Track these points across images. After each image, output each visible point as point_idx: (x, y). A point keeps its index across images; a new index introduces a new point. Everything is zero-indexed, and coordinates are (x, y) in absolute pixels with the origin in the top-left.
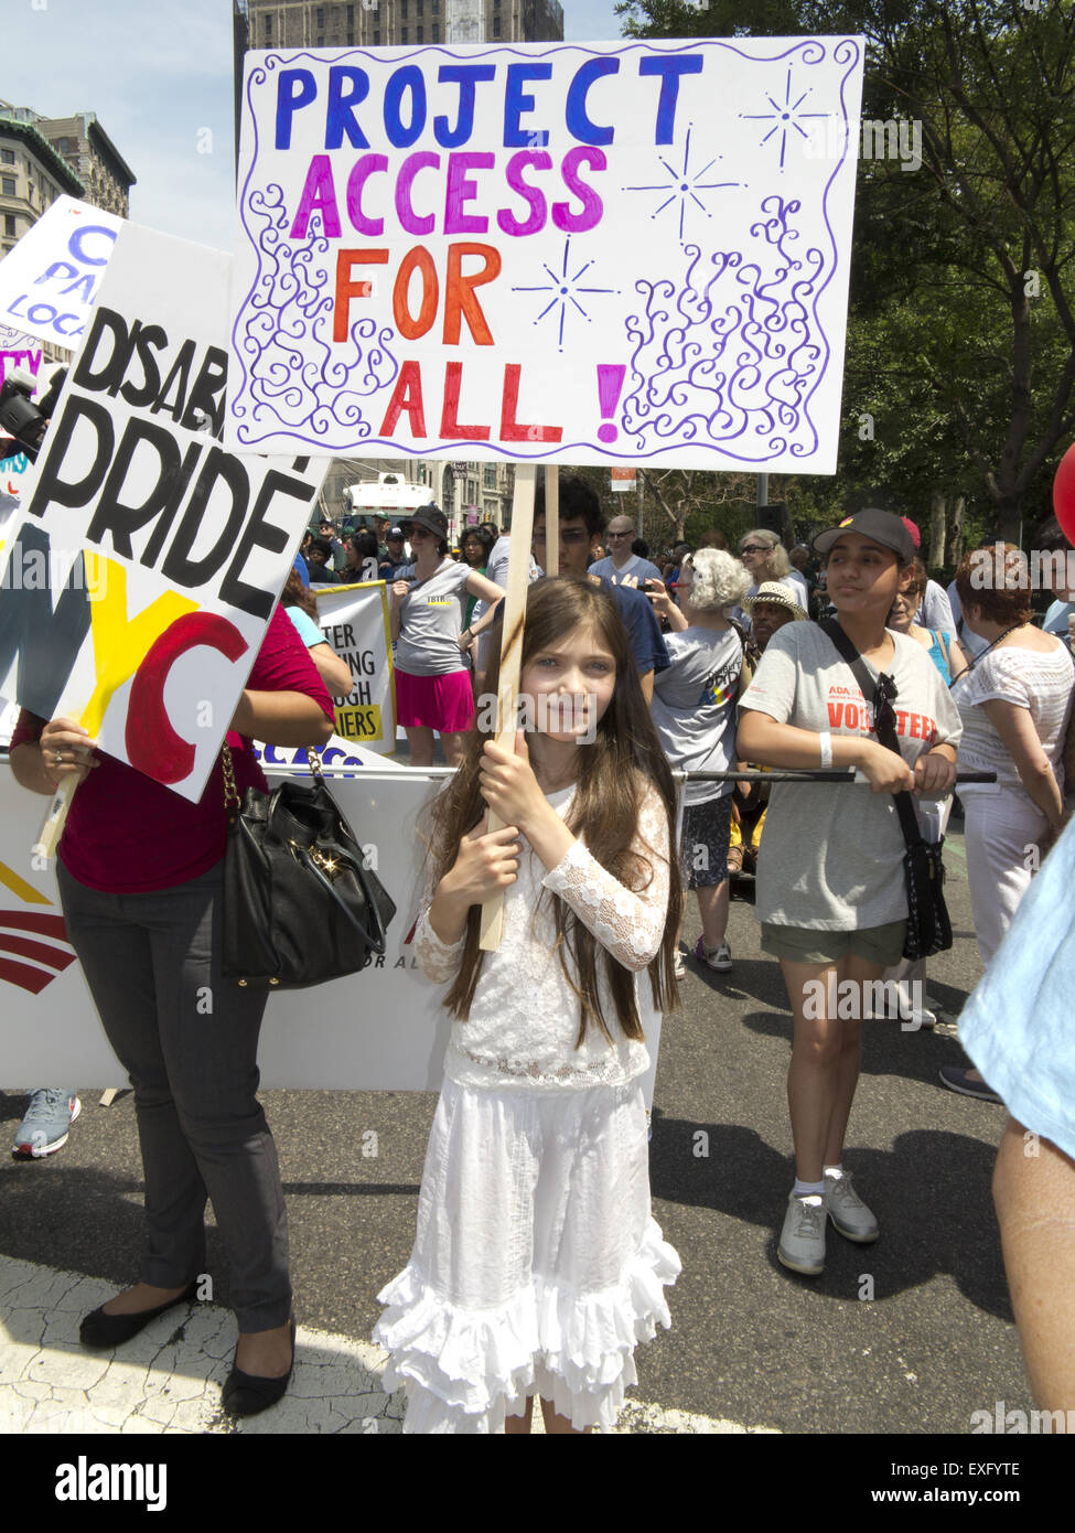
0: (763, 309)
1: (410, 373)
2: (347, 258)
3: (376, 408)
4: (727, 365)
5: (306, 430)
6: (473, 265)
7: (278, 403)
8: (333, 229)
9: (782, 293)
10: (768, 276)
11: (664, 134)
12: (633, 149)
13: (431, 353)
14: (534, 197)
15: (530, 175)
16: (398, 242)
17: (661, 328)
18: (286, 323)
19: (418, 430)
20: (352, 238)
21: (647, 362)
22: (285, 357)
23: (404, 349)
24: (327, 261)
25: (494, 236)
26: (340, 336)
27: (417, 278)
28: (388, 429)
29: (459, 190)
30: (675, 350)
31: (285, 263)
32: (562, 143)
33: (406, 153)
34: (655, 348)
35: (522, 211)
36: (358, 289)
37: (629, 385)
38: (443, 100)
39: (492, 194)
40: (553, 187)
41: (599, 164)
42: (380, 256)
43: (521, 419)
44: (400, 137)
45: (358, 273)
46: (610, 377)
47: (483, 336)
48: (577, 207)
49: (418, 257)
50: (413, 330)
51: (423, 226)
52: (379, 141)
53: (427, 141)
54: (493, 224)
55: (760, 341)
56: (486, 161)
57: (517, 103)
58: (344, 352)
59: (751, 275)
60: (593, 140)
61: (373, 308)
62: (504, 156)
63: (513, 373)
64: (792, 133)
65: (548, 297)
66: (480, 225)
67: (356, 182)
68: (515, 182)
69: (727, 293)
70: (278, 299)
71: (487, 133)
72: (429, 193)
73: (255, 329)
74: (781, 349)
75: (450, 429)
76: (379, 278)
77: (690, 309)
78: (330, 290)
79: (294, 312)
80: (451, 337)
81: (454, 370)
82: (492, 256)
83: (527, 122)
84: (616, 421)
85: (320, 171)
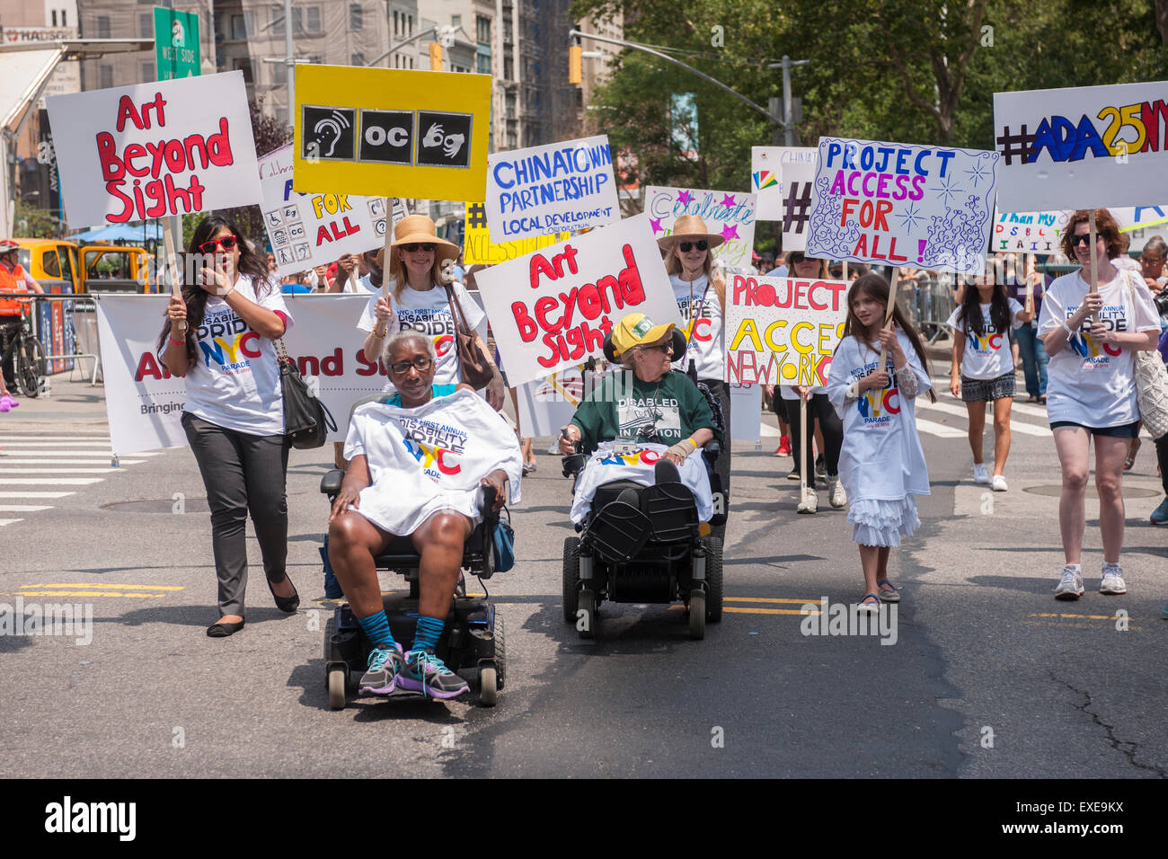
0: (967, 227)
1: (863, 237)
2: (847, 202)
3: (852, 247)
4: (956, 243)
5: (831, 252)
6: (884, 207)
7: (822, 243)
8: (843, 193)
9: (973, 223)
10: (969, 218)
11: (942, 175)
12: (933, 179)
13: (870, 232)
14: (904, 189)
15: (903, 182)
16: (862, 198)
17: (938, 231)
18: (827, 219)
19: (865, 255)
20: (848, 196)
21: (933, 240)
22: (825, 229)
23: (862, 230)
24: (841, 202)
25: (891, 199)
26: (843, 225)
27: (867, 209)
28: (855, 253)
29: (882, 185)
30: (941, 237)
31: (828, 201)
32: (913, 174)
33: (867, 172)
34: (935, 236)
35: (900, 193)
36: (851, 211)
37: (927, 246)
38: (879, 158)
39: (891, 186)
40: (909, 186)
41: (923, 181)
42: (857, 202)
43: (896, 253)
44: (865, 167)
45: (850, 206)
46: (922, 243)
47: (886, 228)
48: (916, 193)
49: (868, 203)
50: (865, 225)
51: (871, 194)
52: (859, 169)
53: (873, 169)
54: (891, 196)
55: (965, 236)
56: (890, 177)
57: (901, 161)
58: (844, 230)
59: (964, 217)
60: (922, 174)
61: (854, 217)
62: (896, 176)
63: (894, 240)
64: (979, 179)
65: (905, 219)
66: (887, 195)
67: (851, 180)
68: (898, 183)
69: (957, 222)
70: (825, 212)
71: (891, 169)
72: (873, 185)
73: (817, 220)
74: (971, 239)
75: (874, 255)
76: (857, 208)
77: (946, 226)
78: (841, 211)
79: (829, 216)
80: (876, 228)
81: (877, 238)
82: (890, 205)
83: (903, 167)
84: (923, 256)
85: (840, 174)
